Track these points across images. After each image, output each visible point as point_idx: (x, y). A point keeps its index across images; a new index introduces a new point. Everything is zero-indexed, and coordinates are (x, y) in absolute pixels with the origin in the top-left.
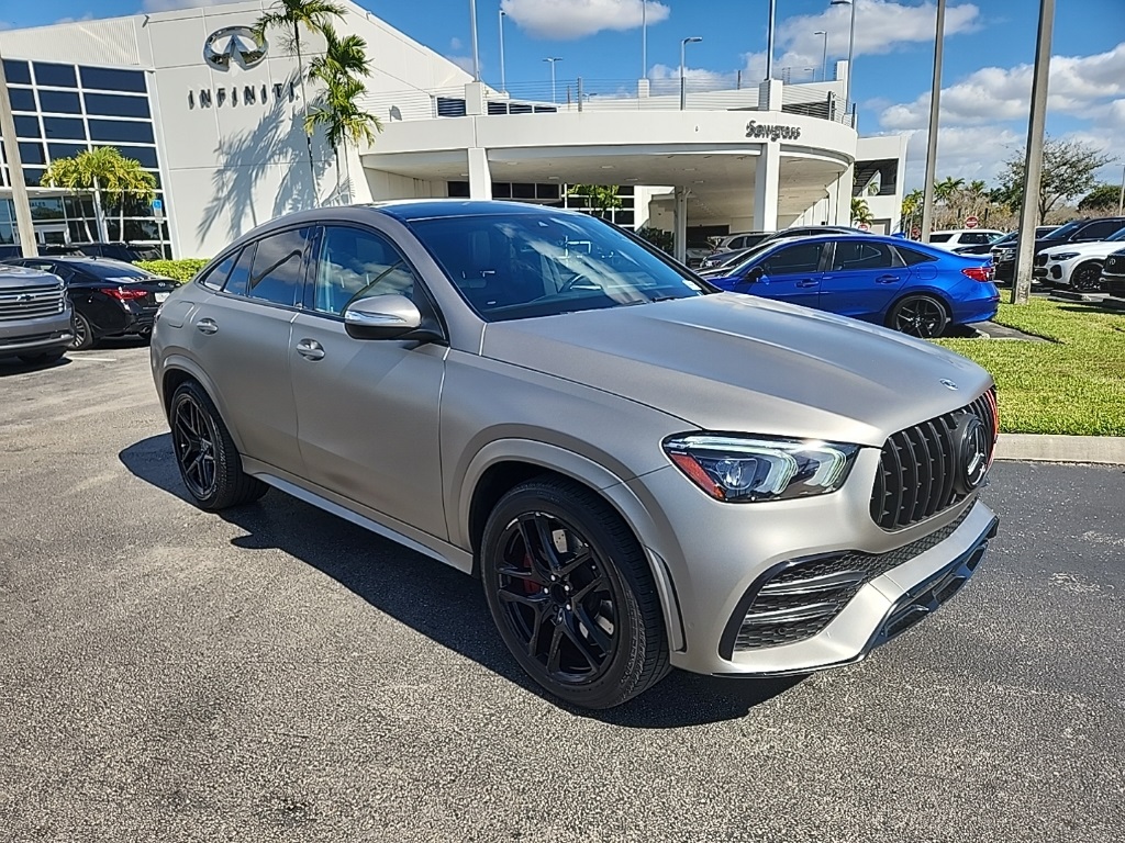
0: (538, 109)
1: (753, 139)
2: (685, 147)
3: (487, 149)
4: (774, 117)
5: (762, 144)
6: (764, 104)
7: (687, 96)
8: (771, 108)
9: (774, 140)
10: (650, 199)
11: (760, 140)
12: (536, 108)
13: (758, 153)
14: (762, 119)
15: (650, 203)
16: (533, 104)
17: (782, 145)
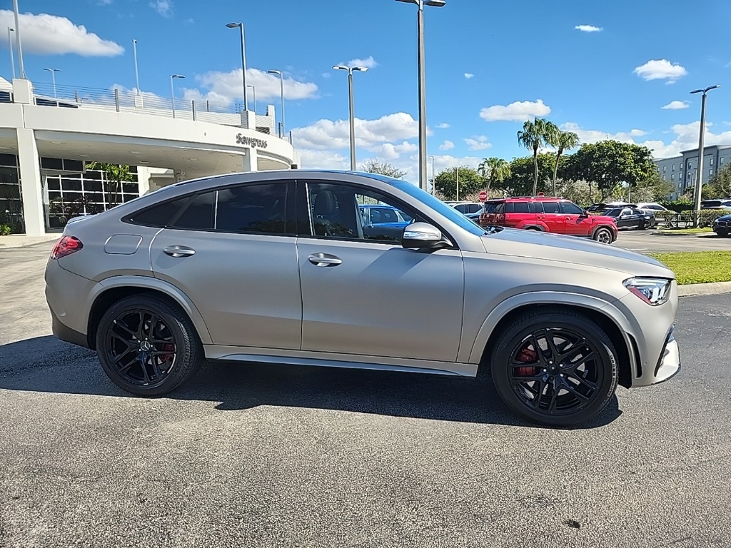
0: (61, 105)
1: (240, 145)
2: (198, 145)
3: (34, 130)
4: (251, 133)
5: (246, 149)
6: (245, 124)
7: (197, 113)
8: (249, 127)
9: (253, 147)
10: (149, 176)
11: (245, 146)
12: (60, 104)
13: (244, 154)
14: (245, 133)
15: (149, 179)
16: (59, 100)
17: (258, 151)
